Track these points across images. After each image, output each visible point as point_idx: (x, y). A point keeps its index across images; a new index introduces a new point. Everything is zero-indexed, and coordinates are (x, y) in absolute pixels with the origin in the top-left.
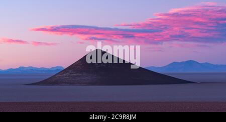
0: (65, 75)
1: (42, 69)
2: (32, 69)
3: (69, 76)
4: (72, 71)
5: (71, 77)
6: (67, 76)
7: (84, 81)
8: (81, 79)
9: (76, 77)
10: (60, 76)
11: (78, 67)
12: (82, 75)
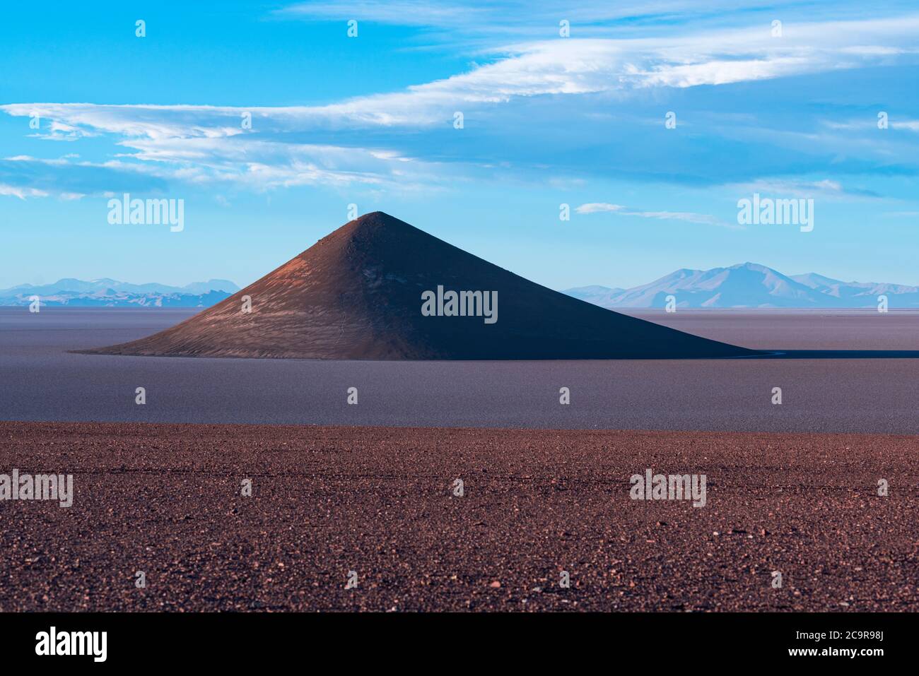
4: (270, 301)
5: (267, 322)
6: (251, 321)
7: (318, 342)
8: (306, 333)
9: (287, 326)
10: (222, 317)
11: (295, 283)
12: (311, 315)
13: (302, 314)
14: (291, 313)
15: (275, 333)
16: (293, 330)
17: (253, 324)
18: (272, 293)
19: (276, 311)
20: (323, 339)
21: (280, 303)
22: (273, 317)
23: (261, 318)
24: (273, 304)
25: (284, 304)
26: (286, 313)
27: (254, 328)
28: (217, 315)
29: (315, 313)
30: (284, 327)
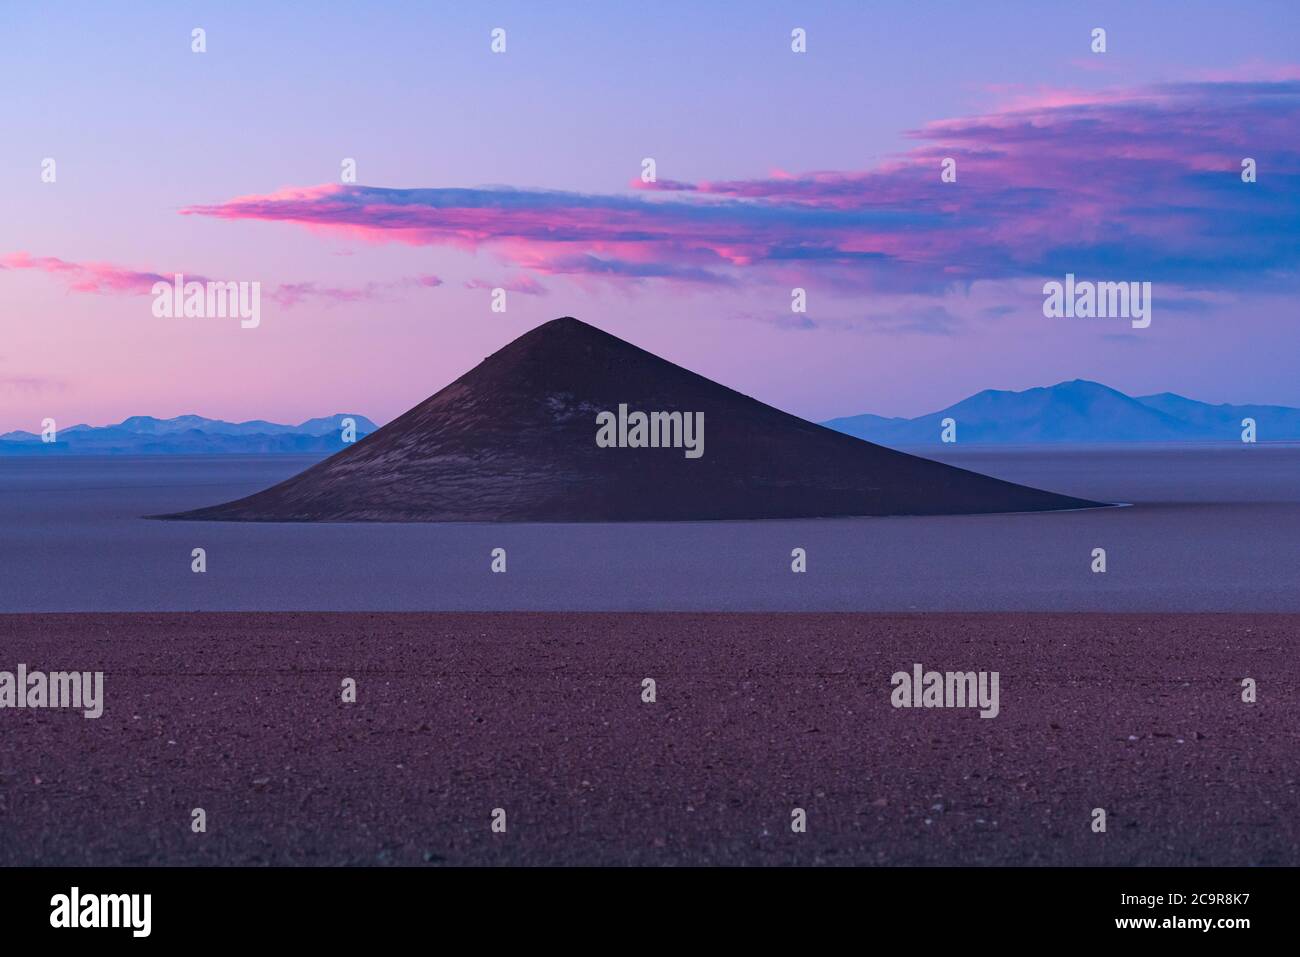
0: (380, 460)
1: (254, 431)
2: (198, 431)
3: (400, 470)
4: (420, 442)
5: (415, 472)
6: (393, 472)
7: (486, 499)
8: (469, 486)
9: (445, 477)
10: (353, 467)
11: (454, 418)
12: (477, 462)
13: (465, 460)
14: (449, 459)
15: (428, 488)
16: (453, 482)
17: (396, 476)
18: (422, 432)
19: (429, 456)
20: (494, 494)
21: (434, 445)
22: (425, 465)
23: (408, 467)
24: (424, 447)
25: (439, 446)
26: (440, 460)
27: (398, 480)
28: (347, 463)
29: (482, 459)
30: (439, 478)
